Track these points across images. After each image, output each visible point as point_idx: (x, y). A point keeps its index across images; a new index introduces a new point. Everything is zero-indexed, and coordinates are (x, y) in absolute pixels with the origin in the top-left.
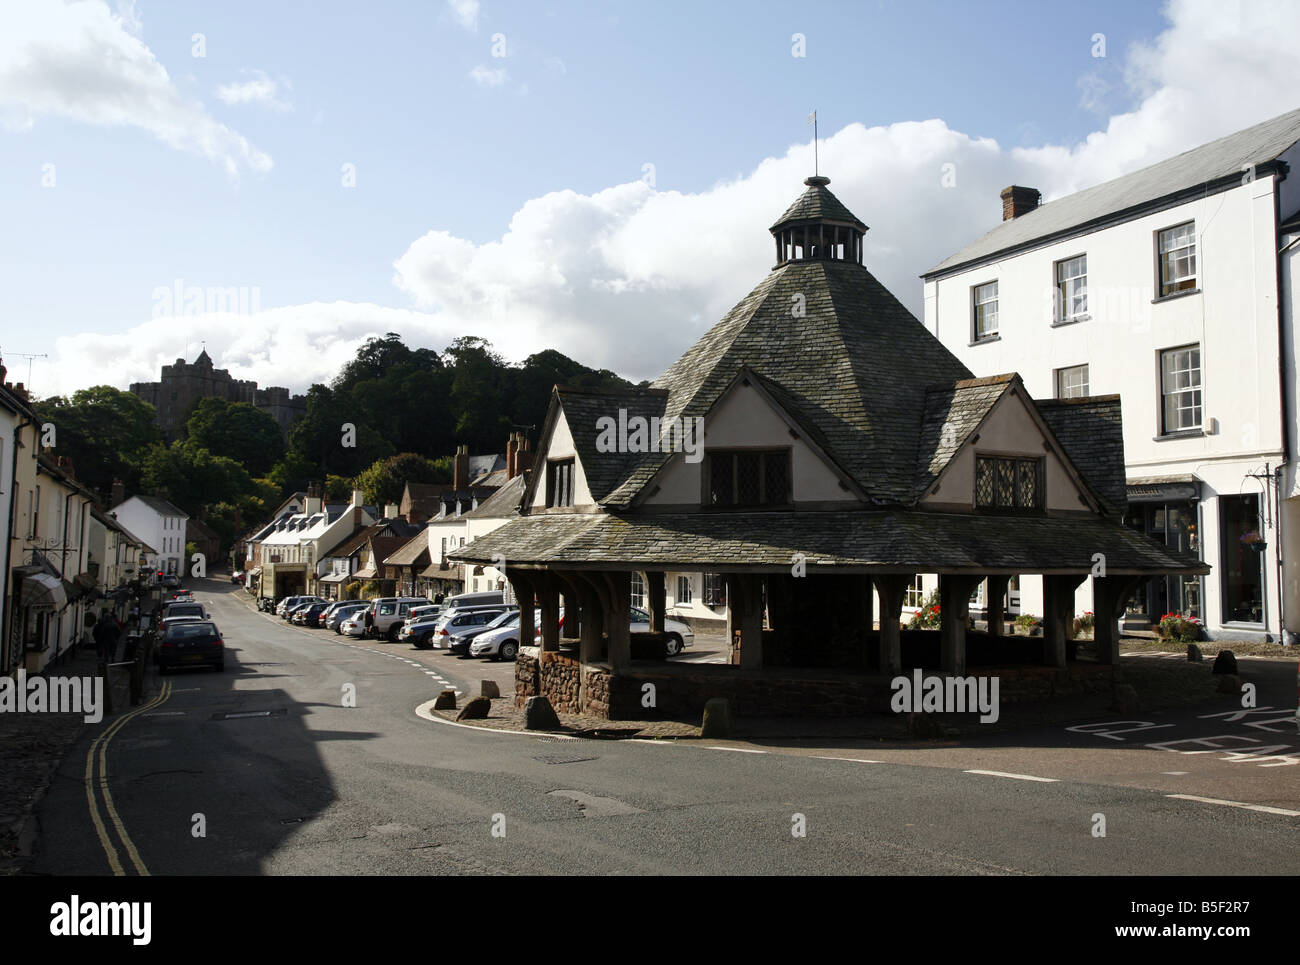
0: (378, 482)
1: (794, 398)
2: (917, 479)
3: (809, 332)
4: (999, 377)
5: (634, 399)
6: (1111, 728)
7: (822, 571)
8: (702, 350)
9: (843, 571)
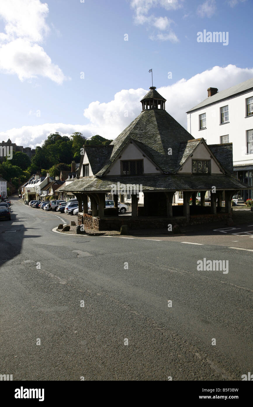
0: (54, 171)
1: (145, 146)
2: (176, 167)
3: (150, 129)
4: (198, 139)
5: (105, 148)
6: (225, 230)
7: (150, 191)
8: (123, 134)
9: (156, 191)
